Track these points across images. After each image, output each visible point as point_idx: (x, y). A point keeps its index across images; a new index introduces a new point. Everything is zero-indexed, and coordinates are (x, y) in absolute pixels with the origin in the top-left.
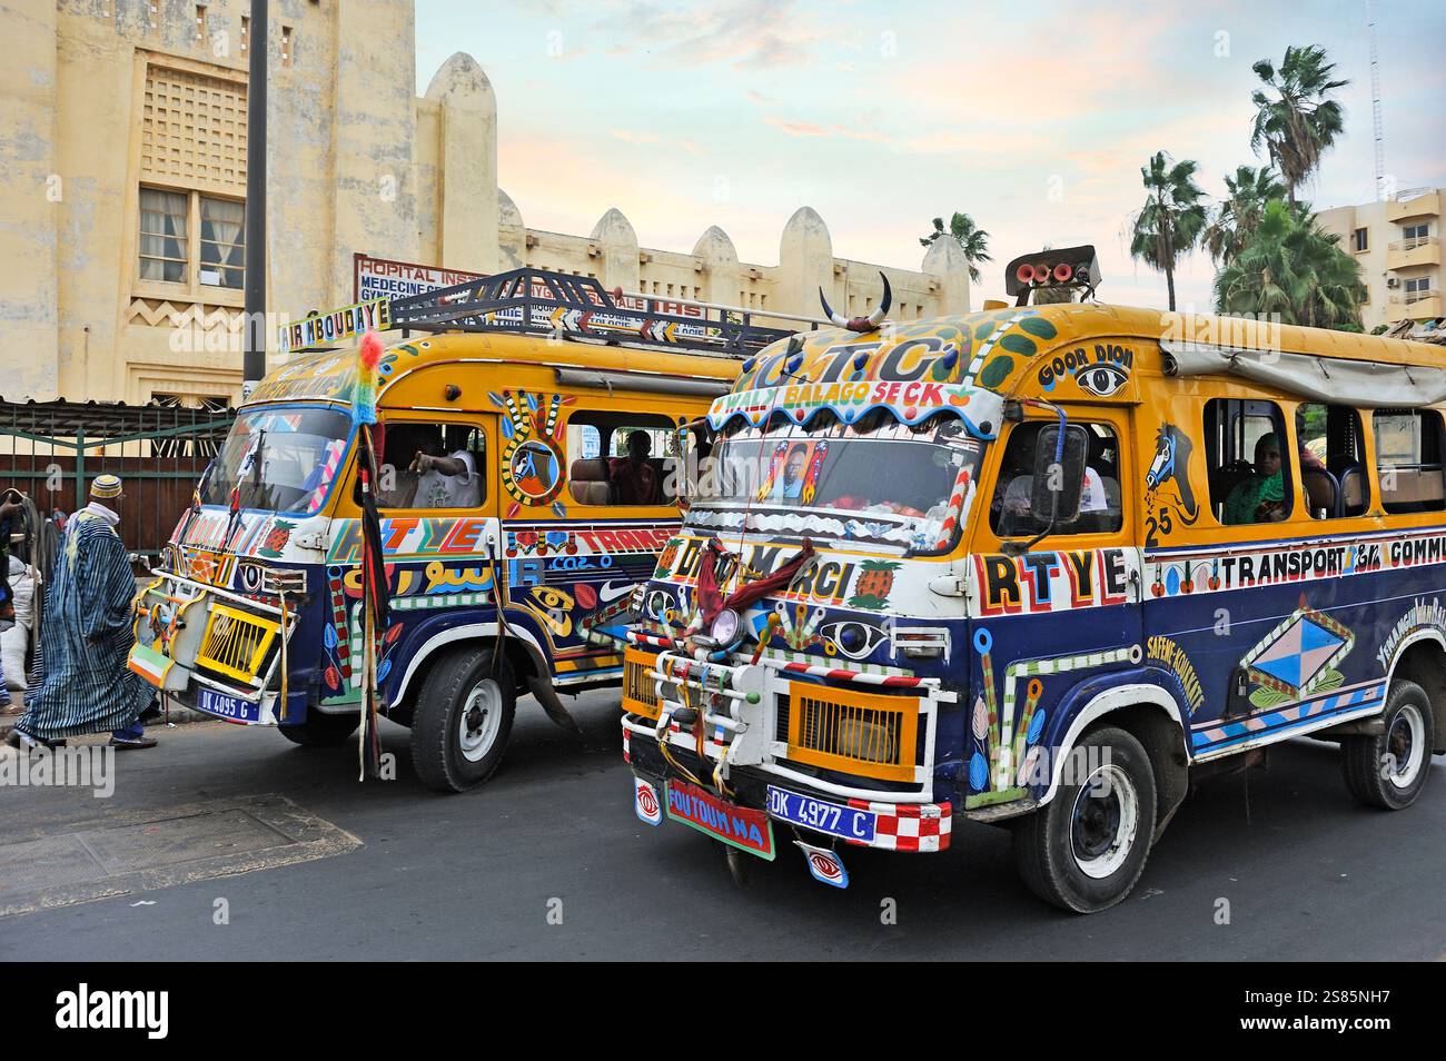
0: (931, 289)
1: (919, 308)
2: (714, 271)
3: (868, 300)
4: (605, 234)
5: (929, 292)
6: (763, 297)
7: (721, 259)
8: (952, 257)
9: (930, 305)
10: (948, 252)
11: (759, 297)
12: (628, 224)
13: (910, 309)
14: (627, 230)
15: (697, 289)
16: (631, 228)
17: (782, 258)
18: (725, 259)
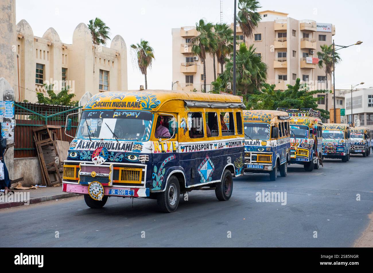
0: (116, 55)
1: (113, 62)
2: (54, 46)
3: (100, 59)
4: (23, 30)
5: (115, 56)
6: (66, 55)
7: (56, 41)
8: (122, 44)
9: (116, 61)
10: (121, 41)
11: (65, 55)
12: (30, 26)
13: (111, 62)
14: (30, 29)
15: (48, 52)
16: (31, 28)
17: (74, 41)
18: (57, 41)
